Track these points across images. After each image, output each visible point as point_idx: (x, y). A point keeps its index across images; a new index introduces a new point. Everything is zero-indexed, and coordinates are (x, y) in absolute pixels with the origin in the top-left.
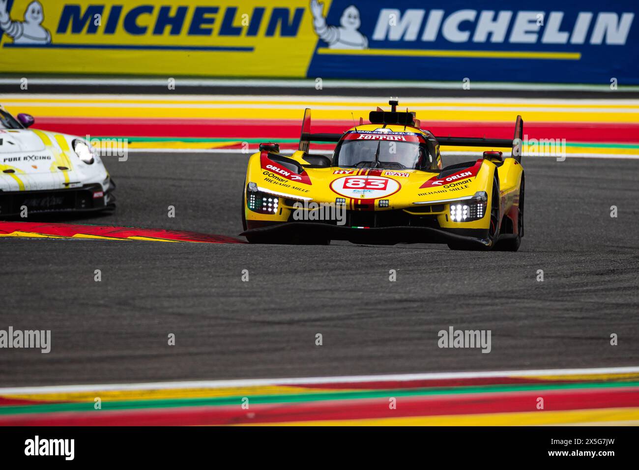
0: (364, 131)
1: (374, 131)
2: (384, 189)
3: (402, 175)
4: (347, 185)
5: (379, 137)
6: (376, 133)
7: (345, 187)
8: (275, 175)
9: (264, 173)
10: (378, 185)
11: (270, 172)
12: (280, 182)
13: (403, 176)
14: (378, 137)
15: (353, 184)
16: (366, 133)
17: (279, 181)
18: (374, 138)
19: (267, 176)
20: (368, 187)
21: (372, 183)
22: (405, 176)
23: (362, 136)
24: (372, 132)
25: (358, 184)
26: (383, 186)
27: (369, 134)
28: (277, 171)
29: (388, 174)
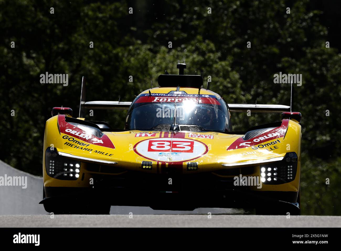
0: (159, 94)
1: (168, 94)
2: (191, 151)
3: (206, 137)
4: (152, 147)
5: (175, 100)
6: (171, 95)
7: (150, 150)
8: (75, 139)
9: (63, 137)
10: (184, 148)
11: (70, 137)
12: (81, 146)
13: (208, 138)
14: (173, 99)
15: (158, 147)
16: (160, 96)
17: (79, 146)
18: (169, 100)
19: (67, 140)
20: (174, 149)
21: (177, 146)
22: (210, 137)
23: (156, 98)
24: (166, 94)
25: (164, 147)
26: (189, 148)
27: (163, 96)
28: (77, 134)
29: (192, 136)
